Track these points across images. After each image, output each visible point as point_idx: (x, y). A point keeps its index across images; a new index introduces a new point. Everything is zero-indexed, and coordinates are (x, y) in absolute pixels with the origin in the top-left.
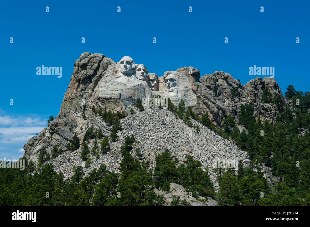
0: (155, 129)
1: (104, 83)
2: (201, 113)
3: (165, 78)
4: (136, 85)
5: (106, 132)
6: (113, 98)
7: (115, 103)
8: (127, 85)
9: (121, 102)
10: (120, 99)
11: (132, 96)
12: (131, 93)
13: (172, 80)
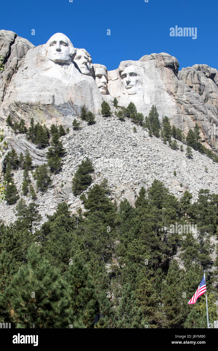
0: (121, 152)
1: (23, 78)
2: (185, 129)
3: (120, 72)
4: (77, 82)
5: (38, 159)
6: (41, 103)
7: (46, 112)
8: (64, 82)
9: (55, 109)
10: (53, 106)
11: (72, 100)
12: (70, 94)
13: (133, 76)
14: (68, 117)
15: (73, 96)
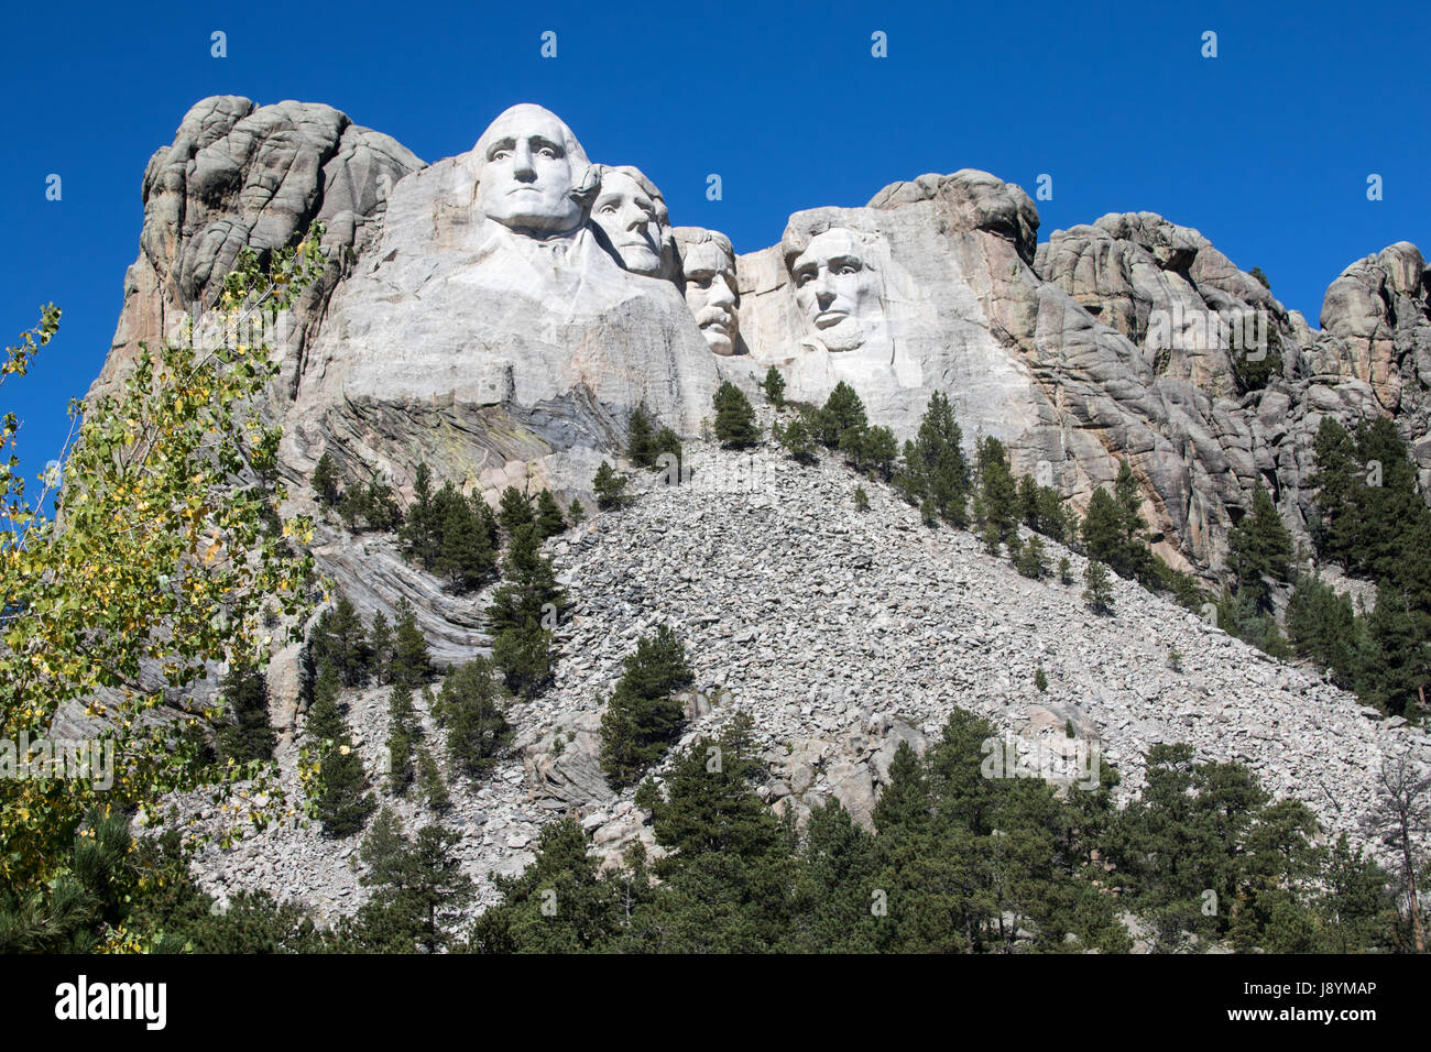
0: (805, 595)
1: (380, 300)
2: (1075, 489)
3: (790, 258)
4: (610, 306)
5: (449, 638)
6: (460, 398)
7: (479, 439)
8: (552, 308)
9: (519, 425)
10: (509, 410)
11: (589, 382)
12: (582, 359)
13: (847, 272)
14: (575, 453)
15: (593, 366)
